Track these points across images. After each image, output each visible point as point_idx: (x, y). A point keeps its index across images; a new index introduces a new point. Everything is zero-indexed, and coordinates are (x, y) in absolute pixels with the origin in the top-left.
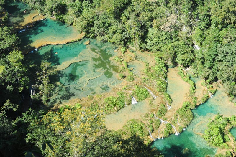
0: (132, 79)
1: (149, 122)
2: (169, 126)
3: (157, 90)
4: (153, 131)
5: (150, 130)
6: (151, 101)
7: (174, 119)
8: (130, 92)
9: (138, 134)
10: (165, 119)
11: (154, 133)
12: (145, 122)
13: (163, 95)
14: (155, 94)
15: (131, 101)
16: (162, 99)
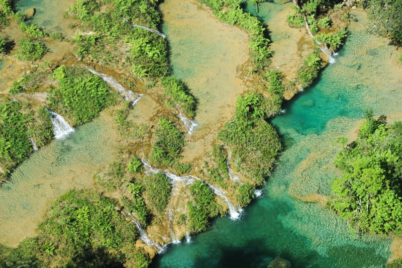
0: (37, 50)
1: (129, 191)
2: (204, 192)
3: (135, 71)
4: (149, 218)
5: (136, 218)
6: (124, 114)
7: (214, 165)
8: (42, 98)
9: (98, 241)
10: (185, 171)
11: (154, 228)
12: (116, 195)
13: (160, 88)
14: (133, 86)
15: (50, 128)
16: (160, 100)
